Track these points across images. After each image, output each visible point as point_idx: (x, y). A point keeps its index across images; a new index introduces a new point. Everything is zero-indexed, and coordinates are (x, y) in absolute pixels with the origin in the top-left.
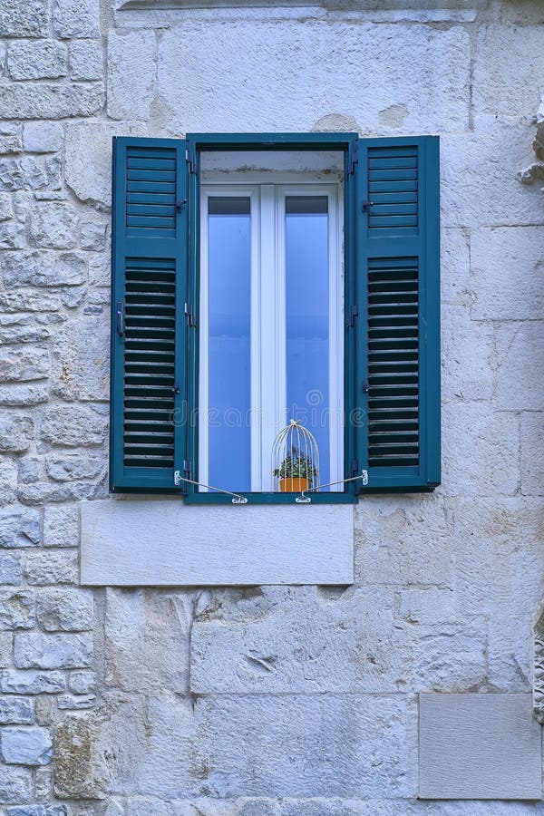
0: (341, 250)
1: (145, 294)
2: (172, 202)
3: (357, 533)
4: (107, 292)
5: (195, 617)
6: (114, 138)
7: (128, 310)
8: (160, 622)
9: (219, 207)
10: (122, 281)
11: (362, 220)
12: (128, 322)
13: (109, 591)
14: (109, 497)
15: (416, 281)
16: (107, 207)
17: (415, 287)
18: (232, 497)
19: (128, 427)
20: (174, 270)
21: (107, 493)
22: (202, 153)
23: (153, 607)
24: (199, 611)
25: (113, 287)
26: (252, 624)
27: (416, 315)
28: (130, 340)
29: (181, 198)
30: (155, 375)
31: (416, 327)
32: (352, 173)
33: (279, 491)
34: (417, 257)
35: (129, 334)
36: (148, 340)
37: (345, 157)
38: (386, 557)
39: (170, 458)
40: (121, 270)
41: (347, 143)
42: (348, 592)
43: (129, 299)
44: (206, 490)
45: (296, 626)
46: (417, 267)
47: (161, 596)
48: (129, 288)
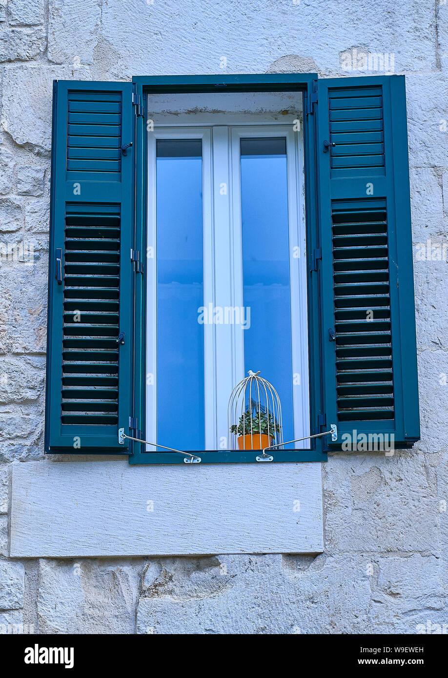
0: (302, 191)
1: (87, 240)
2: (117, 144)
3: (327, 495)
4: (46, 238)
5: (142, 592)
6: (55, 81)
7: (68, 257)
8: (101, 598)
9: (167, 150)
10: (62, 226)
11: (324, 161)
12: (68, 269)
13: (43, 563)
14: (44, 458)
15: (385, 223)
16: (46, 151)
17: (384, 228)
18: (185, 456)
19: (66, 381)
20: (119, 214)
21: (42, 454)
22: (150, 96)
23: (93, 582)
24: (146, 585)
25: (51, 233)
26: (207, 599)
27: (386, 258)
28: (70, 288)
29: (127, 140)
30: (97, 325)
31: (386, 271)
32: (312, 114)
33: (237, 449)
34: (385, 198)
35: (68, 282)
36: (89, 288)
37: (304, 97)
38: (361, 521)
39: (113, 414)
40: (61, 216)
41: (306, 84)
42: (318, 561)
43: (68, 245)
44: (154, 449)
45: (259, 601)
46: (385, 208)
47: (102, 568)
48: (68, 233)
